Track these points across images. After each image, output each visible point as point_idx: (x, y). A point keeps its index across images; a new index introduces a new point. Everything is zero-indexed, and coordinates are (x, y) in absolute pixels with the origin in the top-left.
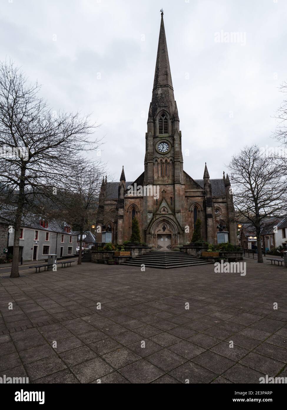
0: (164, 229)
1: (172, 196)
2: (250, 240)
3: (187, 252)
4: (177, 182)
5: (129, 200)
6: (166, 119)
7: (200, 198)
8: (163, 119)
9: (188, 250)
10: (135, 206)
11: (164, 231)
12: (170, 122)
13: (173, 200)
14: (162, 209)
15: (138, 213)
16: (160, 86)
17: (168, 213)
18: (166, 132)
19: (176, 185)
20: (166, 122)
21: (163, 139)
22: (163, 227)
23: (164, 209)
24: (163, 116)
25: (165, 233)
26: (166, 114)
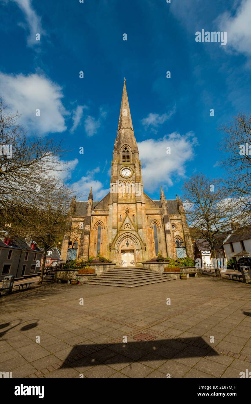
0: (128, 244)
1: (134, 214)
2: (203, 254)
3: (150, 267)
4: (138, 202)
5: (96, 217)
6: (128, 151)
7: (159, 215)
8: (126, 151)
9: (151, 265)
10: (101, 222)
11: (128, 246)
12: (131, 154)
13: (135, 217)
14: (126, 226)
15: (104, 229)
16: (123, 128)
17: (131, 229)
18: (128, 161)
19: (137, 204)
20: (128, 154)
21: (126, 166)
22: (126, 242)
23: (127, 226)
24: (126, 149)
25: (128, 248)
26: (128, 147)
